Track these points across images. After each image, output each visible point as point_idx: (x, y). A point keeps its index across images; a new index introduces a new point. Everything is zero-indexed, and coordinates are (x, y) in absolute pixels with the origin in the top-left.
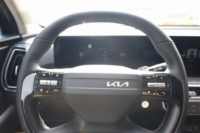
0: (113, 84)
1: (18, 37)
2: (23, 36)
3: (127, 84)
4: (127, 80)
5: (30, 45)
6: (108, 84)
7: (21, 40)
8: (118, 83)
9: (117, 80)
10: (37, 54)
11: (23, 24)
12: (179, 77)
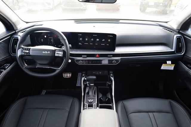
0: (45, 52)
1: (14, 32)
2: (16, 31)
3: (49, 52)
4: (49, 51)
5: (20, 36)
6: (43, 52)
7: (16, 33)
8: (46, 52)
9: (46, 51)
10: (24, 38)
11: (15, 26)
12: (66, 50)
